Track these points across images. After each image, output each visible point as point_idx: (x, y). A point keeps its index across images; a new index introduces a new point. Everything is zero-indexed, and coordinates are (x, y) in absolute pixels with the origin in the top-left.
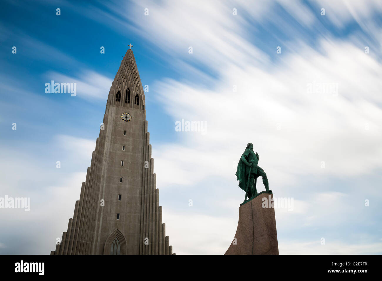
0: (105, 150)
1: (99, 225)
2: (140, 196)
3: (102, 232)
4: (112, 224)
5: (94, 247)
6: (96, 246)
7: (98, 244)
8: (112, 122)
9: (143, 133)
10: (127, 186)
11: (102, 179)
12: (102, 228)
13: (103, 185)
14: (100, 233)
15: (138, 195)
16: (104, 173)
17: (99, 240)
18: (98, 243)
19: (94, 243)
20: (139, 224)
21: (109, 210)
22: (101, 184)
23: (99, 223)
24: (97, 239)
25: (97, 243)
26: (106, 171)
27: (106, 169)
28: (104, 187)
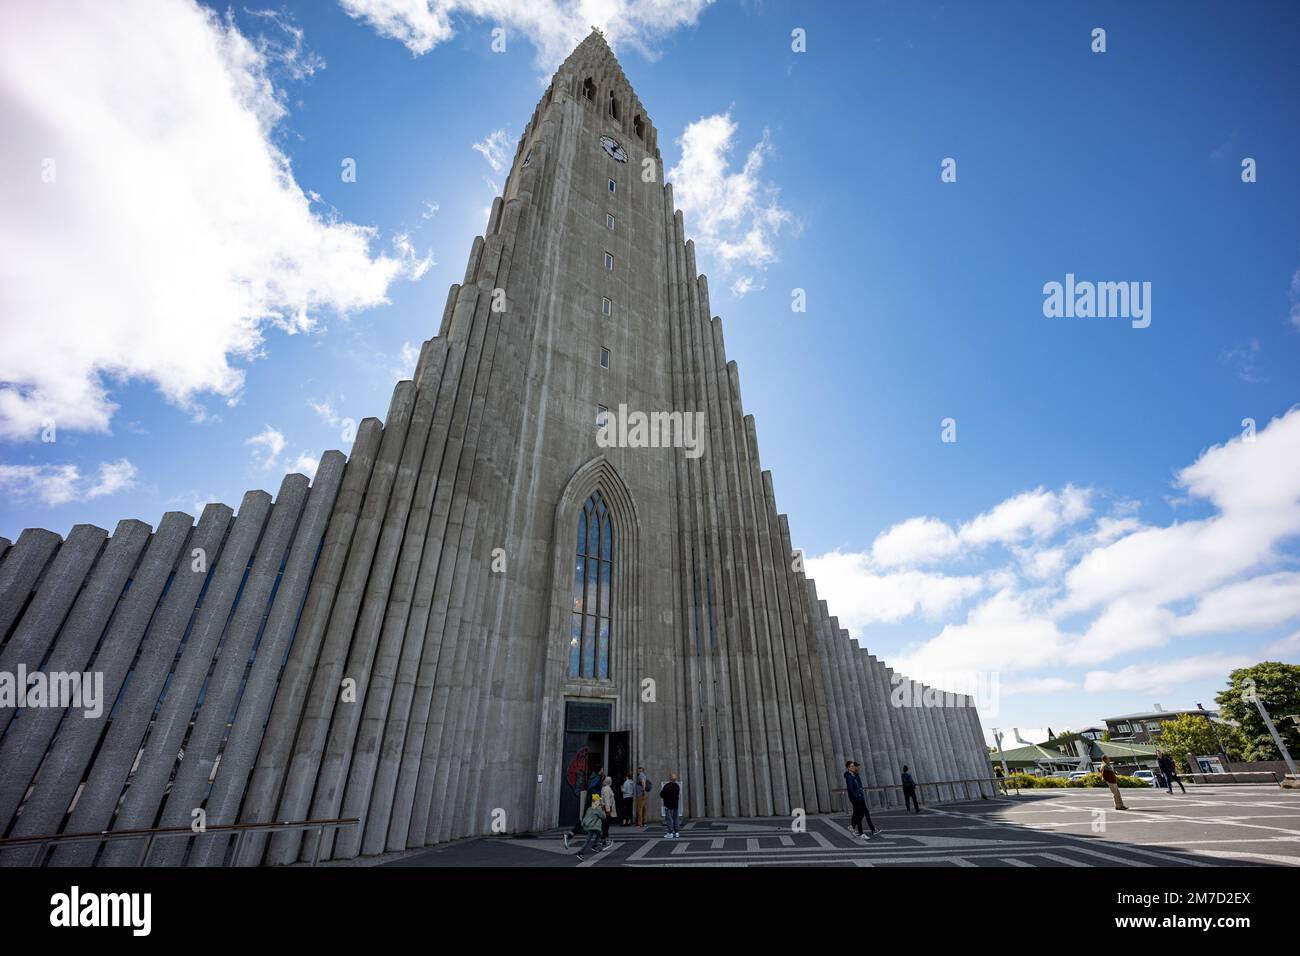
0: (554, 199)
1: (533, 424)
2: (668, 377)
3: (544, 453)
4: (581, 435)
5: (513, 503)
6: (522, 503)
7: (532, 497)
8: (574, 138)
9: (663, 212)
10: (626, 331)
11: (545, 276)
12: (545, 439)
13: (549, 295)
14: (537, 454)
15: (659, 371)
16: (552, 263)
17: (535, 482)
18: (531, 490)
19: (516, 490)
20: (672, 464)
21: (569, 386)
22: (544, 292)
23: (536, 418)
24: (530, 477)
25: (527, 491)
26: (558, 258)
27: (558, 253)
28: (552, 304)
